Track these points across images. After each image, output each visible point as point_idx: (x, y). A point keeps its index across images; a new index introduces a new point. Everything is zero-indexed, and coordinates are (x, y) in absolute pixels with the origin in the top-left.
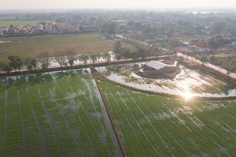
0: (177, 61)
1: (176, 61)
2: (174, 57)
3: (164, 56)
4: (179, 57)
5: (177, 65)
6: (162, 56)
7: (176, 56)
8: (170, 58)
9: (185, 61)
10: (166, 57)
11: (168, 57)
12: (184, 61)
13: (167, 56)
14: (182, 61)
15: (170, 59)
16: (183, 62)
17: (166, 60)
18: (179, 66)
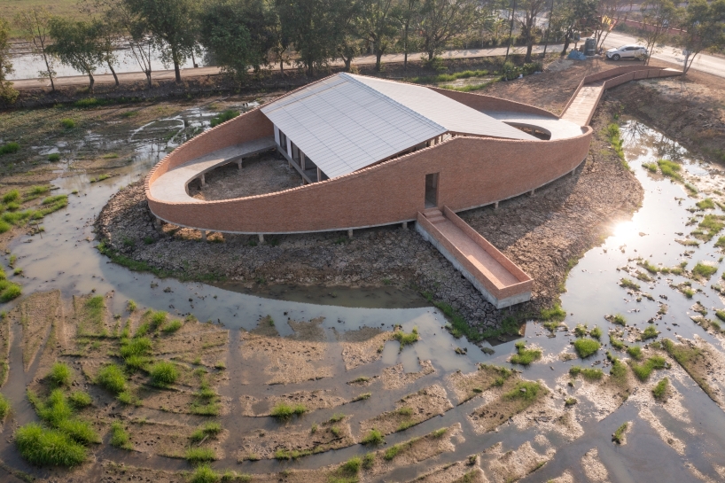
0: (598, 90)
1: (587, 83)
2: (574, 56)
3: (500, 52)
4: (615, 58)
5: (592, 122)
6: (484, 53)
7: (589, 49)
8: (546, 67)
9: (670, 84)
10: (516, 59)
11: (528, 58)
12: (663, 83)
13: (523, 51)
14: (647, 84)
15: (538, 68)
16: (652, 98)
17: (510, 77)
18: (614, 133)
